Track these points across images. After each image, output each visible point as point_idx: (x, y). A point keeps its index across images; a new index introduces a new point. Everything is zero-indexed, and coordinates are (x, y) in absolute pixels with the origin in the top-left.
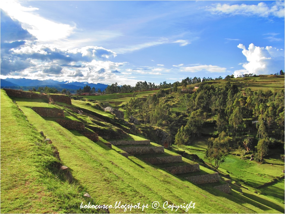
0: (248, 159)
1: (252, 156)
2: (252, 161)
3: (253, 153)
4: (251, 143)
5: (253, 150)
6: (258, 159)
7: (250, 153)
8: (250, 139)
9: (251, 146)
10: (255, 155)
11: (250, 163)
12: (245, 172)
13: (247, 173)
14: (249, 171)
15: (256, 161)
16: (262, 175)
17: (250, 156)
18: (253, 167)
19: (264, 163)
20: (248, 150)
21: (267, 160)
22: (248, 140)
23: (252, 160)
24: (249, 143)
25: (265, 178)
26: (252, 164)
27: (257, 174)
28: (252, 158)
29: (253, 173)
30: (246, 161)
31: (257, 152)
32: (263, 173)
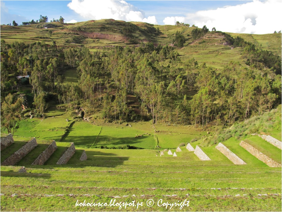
0: (28, 117)
1: (32, 114)
2: (34, 119)
3: (31, 110)
4: (27, 101)
5: (30, 107)
6: (40, 115)
7: (28, 111)
8: (24, 97)
9: (27, 103)
10: (34, 112)
11: (33, 122)
12: (36, 132)
13: (39, 132)
14: (39, 130)
15: (37, 117)
16: (54, 129)
17: (30, 113)
18: (39, 124)
19: (46, 118)
20: (25, 108)
21: (47, 114)
22: (23, 98)
23: (33, 117)
24: (25, 100)
25: (58, 131)
26: (35, 122)
27: (49, 129)
28: (32, 116)
29: (44, 130)
30: (27, 120)
31: (35, 108)
32: (52, 127)
